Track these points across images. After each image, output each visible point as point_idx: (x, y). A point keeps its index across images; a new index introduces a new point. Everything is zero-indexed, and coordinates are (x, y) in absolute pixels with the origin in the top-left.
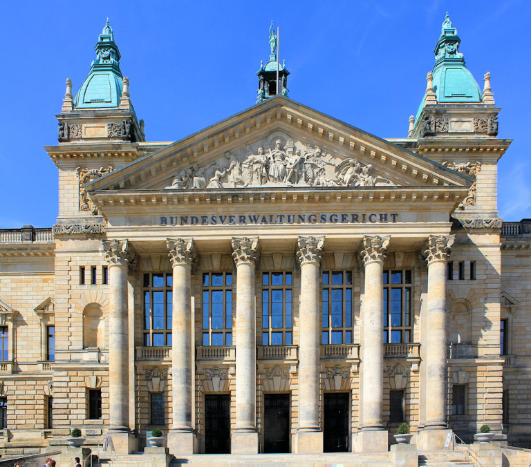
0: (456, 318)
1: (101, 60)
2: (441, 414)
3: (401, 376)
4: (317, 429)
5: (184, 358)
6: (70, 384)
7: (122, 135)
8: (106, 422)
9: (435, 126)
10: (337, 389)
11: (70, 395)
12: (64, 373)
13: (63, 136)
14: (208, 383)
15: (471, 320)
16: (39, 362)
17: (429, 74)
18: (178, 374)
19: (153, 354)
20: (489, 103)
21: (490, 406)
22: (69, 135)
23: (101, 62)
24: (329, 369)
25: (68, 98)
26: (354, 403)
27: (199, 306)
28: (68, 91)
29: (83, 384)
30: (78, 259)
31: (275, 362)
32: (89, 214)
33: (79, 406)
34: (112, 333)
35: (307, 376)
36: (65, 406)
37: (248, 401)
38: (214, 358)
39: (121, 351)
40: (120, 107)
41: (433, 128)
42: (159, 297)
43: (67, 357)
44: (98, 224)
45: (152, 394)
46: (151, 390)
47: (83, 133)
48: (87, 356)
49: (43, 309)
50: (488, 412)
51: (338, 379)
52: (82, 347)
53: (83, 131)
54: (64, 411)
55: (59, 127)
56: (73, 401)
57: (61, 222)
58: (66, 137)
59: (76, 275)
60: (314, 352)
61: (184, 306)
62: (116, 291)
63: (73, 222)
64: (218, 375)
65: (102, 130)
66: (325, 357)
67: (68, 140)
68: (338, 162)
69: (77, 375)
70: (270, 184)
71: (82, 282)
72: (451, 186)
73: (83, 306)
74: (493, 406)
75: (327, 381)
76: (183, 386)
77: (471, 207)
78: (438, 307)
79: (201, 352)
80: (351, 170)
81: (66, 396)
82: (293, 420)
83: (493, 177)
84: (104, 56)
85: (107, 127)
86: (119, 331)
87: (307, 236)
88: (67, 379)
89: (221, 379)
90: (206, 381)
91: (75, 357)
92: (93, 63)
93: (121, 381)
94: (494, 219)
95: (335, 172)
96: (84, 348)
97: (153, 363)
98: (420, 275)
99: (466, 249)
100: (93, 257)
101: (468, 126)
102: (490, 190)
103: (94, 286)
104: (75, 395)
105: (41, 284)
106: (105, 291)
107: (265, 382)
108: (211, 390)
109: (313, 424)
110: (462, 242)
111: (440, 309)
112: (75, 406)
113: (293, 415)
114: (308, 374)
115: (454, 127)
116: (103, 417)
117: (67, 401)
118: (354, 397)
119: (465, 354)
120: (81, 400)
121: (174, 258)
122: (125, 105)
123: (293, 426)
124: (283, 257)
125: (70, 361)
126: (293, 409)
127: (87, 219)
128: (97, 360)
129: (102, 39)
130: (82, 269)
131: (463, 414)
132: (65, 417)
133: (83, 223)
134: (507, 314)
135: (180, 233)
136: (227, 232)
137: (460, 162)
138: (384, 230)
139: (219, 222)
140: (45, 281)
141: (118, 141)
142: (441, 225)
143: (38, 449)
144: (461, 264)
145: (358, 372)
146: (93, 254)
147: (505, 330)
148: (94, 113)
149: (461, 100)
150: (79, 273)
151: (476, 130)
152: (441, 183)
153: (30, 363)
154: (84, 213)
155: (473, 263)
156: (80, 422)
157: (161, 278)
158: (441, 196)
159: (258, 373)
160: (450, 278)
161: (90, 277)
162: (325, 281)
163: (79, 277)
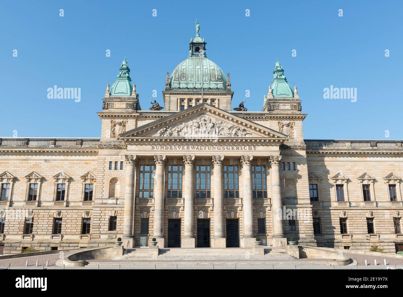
0: (289, 186)
1: (122, 75)
2: (281, 231)
3: (262, 213)
4: (223, 237)
5: (161, 205)
6: (101, 214)
7: (132, 108)
8: (118, 232)
9: (273, 107)
10: (232, 217)
11: (101, 219)
12: (99, 209)
13: (105, 107)
14: (170, 214)
15: (295, 188)
16: (80, 201)
17: (269, 86)
18: (158, 212)
19: (144, 201)
20: (297, 98)
21: (307, 227)
22: (107, 107)
23: (122, 76)
24: (228, 209)
25: (107, 92)
26: (240, 224)
27: (167, 180)
28: (108, 89)
29: (107, 214)
30: (109, 158)
31: (203, 205)
32: (115, 139)
33: (105, 224)
34: (127, 194)
35: (218, 213)
36: (98, 225)
37: (190, 223)
38: (174, 203)
39: (131, 201)
40: (132, 97)
41: (272, 108)
42: (147, 175)
43: (100, 201)
44: (120, 144)
45: (143, 219)
46: (143, 217)
47: (114, 106)
48: (111, 201)
49: (84, 177)
50: (307, 229)
51: (233, 213)
52: (108, 197)
53: (114, 105)
54: (98, 227)
55: (104, 104)
56: (102, 222)
57: (102, 143)
58: (106, 108)
59: (107, 165)
60: (221, 202)
61: (161, 182)
62: (130, 176)
63: (108, 143)
64: (175, 211)
65: (124, 105)
66: (226, 203)
67: (107, 109)
69: (105, 210)
70: (200, 135)
71: (110, 168)
72: (278, 137)
73: (110, 179)
74: (309, 227)
75: (227, 214)
76: (160, 216)
77: (291, 140)
78: (277, 184)
79: (167, 200)
80: (235, 130)
81: (99, 220)
82: (211, 232)
83: (301, 127)
84: (123, 73)
85: (125, 104)
86: (131, 193)
87: (216, 155)
88: (100, 212)
89: (176, 213)
90: (169, 214)
91: (104, 201)
92: (118, 76)
93: (130, 214)
94: (302, 145)
95: (228, 129)
96: (109, 198)
97: (144, 205)
99: (290, 157)
100: (116, 158)
101: (288, 107)
102: (300, 133)
103: (116, 170)
104: (103, 219)
105: (84, 165)
106: (121, 173)
107: (198, 214)
108: (172, 217)
109: (221, 234)
110: (288, 154)
111: (277, 185)
112: (103, 225)
113: (211, 229)
114: (218, 212)
115: (282, 107)
116: (117, 229)
117: (99, 222)
118: (240, 221)
119: (293, 203)
120: (107, 222)
121: (157, 162)
122: (134, 95)
123: (211, 234)
124: (206, 160)
125: (102, 204)
126: (211, 227)
127: (114, 142)
128: (116, 203)
129: (123, 65)
130: (111, 162)
131: (295, 230)
132: (98, 229)
133: (113, 144)
134: (316, 182)
135: (160, 152)
136: (180, 153)
137: (286, 122)
138: (250, 153)
139: (178, 149)
140: (86, 163)
141: (130, 110)
142: (275, 151)
143: (77, 244)
144: (289, 163)
145: (242, 210)
146: (117, 156)
147: (317, 189)
148: (120, 98)
149: (284, 96)
150: (109, 164)
151: (292, 109)
152: (274, 136)
153: (75, 202)
154: (113, 139)
155: (294, 163)
156: (106, 232)
157: (149, 167)
158: (274, 141)
159: (194, 210)
160: (284, 170)
161: (114, 166)
162: (225, 170)
163: (109, 166)
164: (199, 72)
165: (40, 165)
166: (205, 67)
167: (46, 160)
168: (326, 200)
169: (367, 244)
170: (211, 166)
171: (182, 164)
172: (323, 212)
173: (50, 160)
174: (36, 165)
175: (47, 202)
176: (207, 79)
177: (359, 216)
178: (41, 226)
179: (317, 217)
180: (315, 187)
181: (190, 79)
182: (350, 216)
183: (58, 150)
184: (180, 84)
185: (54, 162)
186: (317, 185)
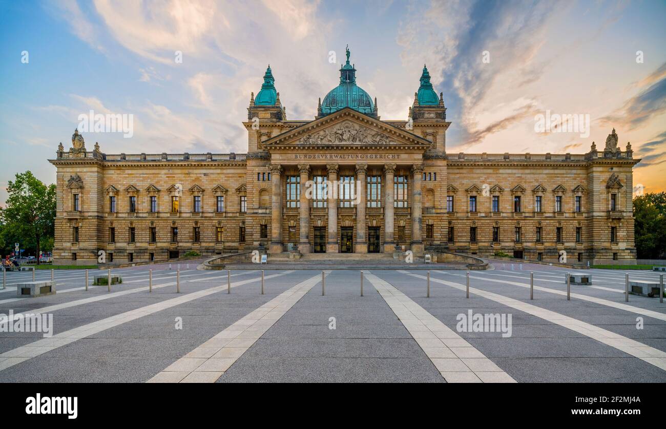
0: (428, 196)
2: (419, 238)
3: (402, 221)
4: (365, 243)
5: (306, 213)
6: (253, 223)
7: (277, 117)
8: (269, 239)
10: (374, 225)
11: (253, 228)
12: (250, 218)
14: (315, 222)
15: (434, 198)
16: (237, 213)
18: (302, 220)
19: (291, 211)
20: (442, 106)
22: (253, 117)
23: (266, 84)
24: (371, 217)
26: (381, 232)
29: (259, 223)
30: (257, 170)
31: (346, 214)
33: (257, 232)
35: (360, 221)
36: (251, 232)
37: (333, 231)
39: (277, 210)
40: (276, 106)
41: (417, 116)
42: (294, 186)
43: (252, 211)
44: (266, 155)
46: (290, 226)
48: (261, 211)
49: (240, 189)
51: (374, 221)
53: (259, 115)
54: (251, 234)
56: (254, 230)
57: (250, 154)
58: (251, 118)
59: (256, 177)
60: (363, 211)
63: (255, 154)
64: (320, 219)
65: (268, 115)
66: (368, 213)
68: (373, 133)
69: (256, 219)
70: (344, 143)
71: (258, 180)
72: (422, 144)
73: (259, 190)
76: (305, 224)
77: (434, 150)
78: (418, 193)
79: (313, 210)
81: (251, 228)
83: (444, 137)
86: (277, 202)
87: (360, 163)
88: (252, 221)
89: (321, 221)
91: (256, 211)
93: (277, 222)
94: (444, 155)
95: (372, 137)
96: (259, 208)
97: (291, 214)
98: (411, 179)
99: (432, 167)
101: (433, 115)
103: (264, 181)
104: (255, 228)
105: (238, 178)
106: (269, 183)
107: (342, 222)
108: (317, 226)
109: (363, 240)
110: (430, 164)
112: (255, 232)
113: (354, 236)
115: (426, 115)
116: (268, 237)
117: (252, 230)
118: (381, 229)
119: (431, 212)
120: (258, 230)
121: (301, 171)
122: (278, 104)
124: (349, 170)
125: (253, 213)
128: (265, 213)
130: (259, 174)
131: (432, 237)
132: (251, 237)
133: (260, 154)
134: (453, 194)
135: (304, 161)
136: (324, 161)
137: (429, 131)
138: (393, 161)
139: (321, 158)
140: (240, 177)
141: (274, 120)
142: (418, 160)
143: (237, 251)
144: (430, 173)
145: (383, 219)
146: (264, 168)
147: (453, 201)
148: (264, 107)
149: (430, 104)
150: (257, 176)
151: (437, 117)
152: (418, 143)
153: (233, 213)
154: (260, 150)
155: (435, 173)
156: (258, 239)
157: (295, 178)
158: (418, 148)
159: (338, 219)
160: (425, 180)
161: (262, 177)
162: (369, 180)
163: (257, 178)
164: (349, 98)
165: (201, 179)
166: (354, 93)
167: (205, 174)
168: (460, 211)
169: (491, 251)
170: (355, 176)
171: (326, 174)
172: (456, 221)
173: (208, 174)
174: (197, 179)
175: (209, 213)
176: (356, 104)
177: (487, 225)
178: (207, 234)
179: (451, 226)
180: (451, 199)
181: (340, 104)
182: (479, 226)
183: (213, 163)
184: (330, 109)
185: (212, 176)
186: (453, 196)
